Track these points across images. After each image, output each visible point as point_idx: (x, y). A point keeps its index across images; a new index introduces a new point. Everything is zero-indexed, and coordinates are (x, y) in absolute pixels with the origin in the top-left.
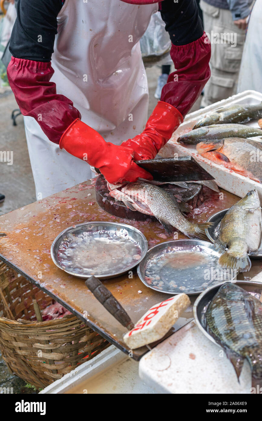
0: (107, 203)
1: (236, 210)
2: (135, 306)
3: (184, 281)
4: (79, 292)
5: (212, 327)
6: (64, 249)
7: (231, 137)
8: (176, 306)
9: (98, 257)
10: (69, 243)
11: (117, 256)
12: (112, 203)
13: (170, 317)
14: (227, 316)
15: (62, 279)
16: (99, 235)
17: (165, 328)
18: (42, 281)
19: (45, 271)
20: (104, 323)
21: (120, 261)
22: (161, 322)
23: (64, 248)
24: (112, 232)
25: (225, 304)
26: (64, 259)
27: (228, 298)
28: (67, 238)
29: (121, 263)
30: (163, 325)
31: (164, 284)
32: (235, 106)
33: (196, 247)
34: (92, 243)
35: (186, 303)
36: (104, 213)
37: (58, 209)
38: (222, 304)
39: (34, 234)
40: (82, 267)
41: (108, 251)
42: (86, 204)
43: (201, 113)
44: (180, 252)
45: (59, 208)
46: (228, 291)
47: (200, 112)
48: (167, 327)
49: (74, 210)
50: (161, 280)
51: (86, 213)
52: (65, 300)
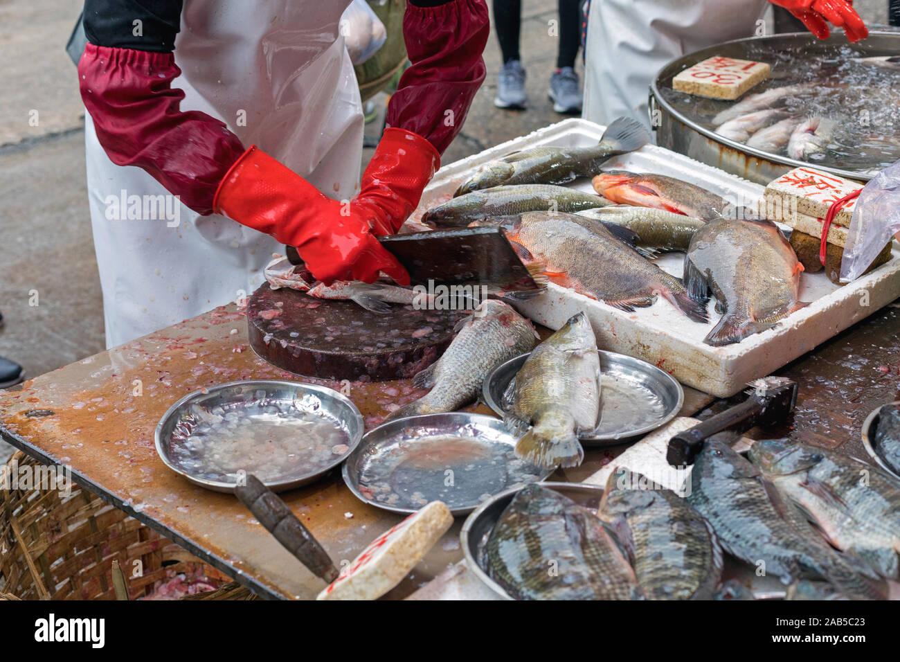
0: (274, 345)
1: (545, 353)
2: (340, 542)
3: (441, 493)
4: (219, 519)
5: (500, 567)
6: (181, 437)
7: (536, 209)
8: (422, 524)
9: (257, 452)
10: (193, 424)
11: (299, 450)
12: (284, 344)
13: (411, 546)
14: (530, 545)
15: (181, 496)
16: (256, 409)
17: (402, 566)
18: (137, 501)
19: (143, 481)
20: (274, 576)
21: (306, 458)
22: (393, 553)
23: (182, 434)
24: (287, 401)
25: (526, 522)
26: (184, 456)
27: (532, 511)
28: (189, 415)
29: (307, 462)
30: (396, 562)
31: (400, 499)
32: (544, 150)
33: (465, 428)
34: (242, 425)
35: (443, 520)
36: (267, 367)
37: (167, 361)
38: (520, 522)
39: (116, 411)
40: (224, 472)
41: (279, 440)
42: (226, 350)
43: (472, 165)
44: (431, 438)
45: (169, 358)
46: (532, 498)
47: (471, 162)
48: (405, 564)
49: (202, 363)
50: (393, 491)
51: (229, 367)
52: (189, 535)
